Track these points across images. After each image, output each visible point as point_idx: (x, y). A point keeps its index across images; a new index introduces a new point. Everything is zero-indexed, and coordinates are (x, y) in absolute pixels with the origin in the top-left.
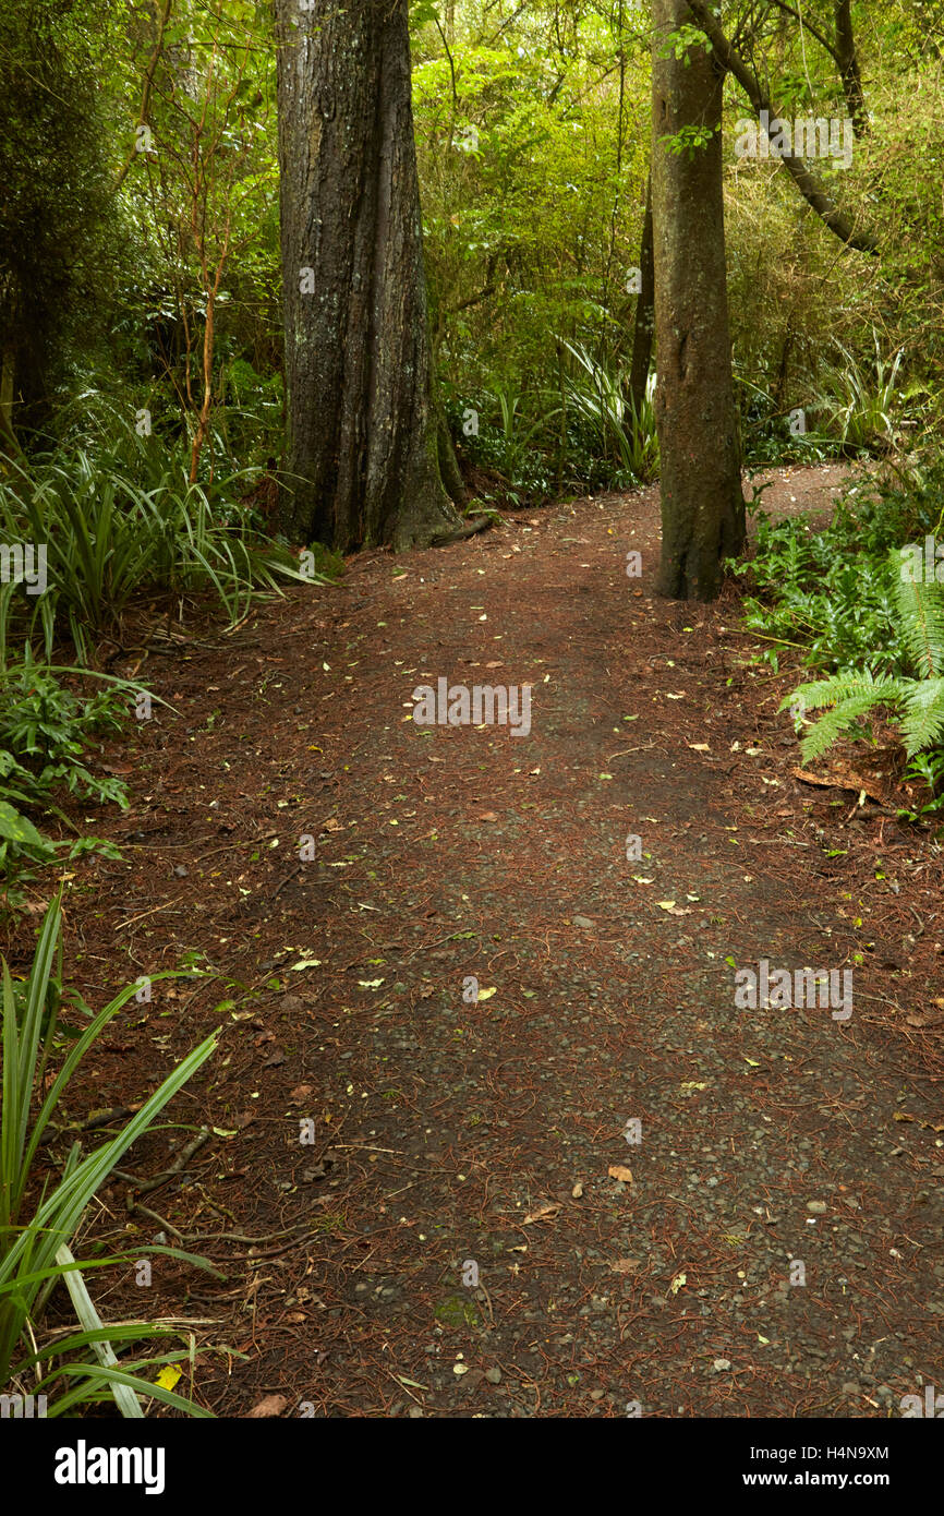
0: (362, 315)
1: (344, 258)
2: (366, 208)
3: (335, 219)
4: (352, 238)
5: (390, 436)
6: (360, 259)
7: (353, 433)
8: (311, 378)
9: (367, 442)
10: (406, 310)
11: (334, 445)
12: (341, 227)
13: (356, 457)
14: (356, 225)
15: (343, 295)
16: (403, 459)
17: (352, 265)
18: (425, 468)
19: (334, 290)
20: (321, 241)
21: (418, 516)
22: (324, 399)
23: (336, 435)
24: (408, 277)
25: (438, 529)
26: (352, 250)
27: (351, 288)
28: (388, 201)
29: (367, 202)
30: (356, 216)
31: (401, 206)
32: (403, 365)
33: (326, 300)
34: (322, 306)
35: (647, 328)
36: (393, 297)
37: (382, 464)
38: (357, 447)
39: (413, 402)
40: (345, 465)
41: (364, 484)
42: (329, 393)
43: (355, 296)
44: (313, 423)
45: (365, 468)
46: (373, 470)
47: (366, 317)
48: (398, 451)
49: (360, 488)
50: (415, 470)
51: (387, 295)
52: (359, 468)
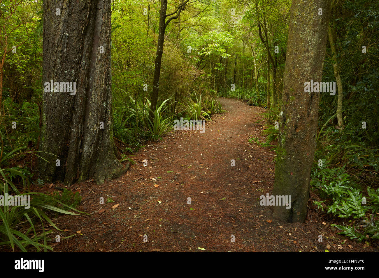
0: (85, 80)
1: (78, 53)
2: (90, 31)
3: (75, 34)
4: (83, 44)
5: (96, 134)
6: (85, 54)
7: (78, 133)
8: (59, 108)
9: (83, 136)
10: (105, 78)
11: (67, 138)
12: (78, 38)
13: (78, 143)
14: (84, 38)
15: (77, 70)
16: (100, 142)
17: (81, 57)
18: (109, 146)
19: (73, 68)
20: (67, 44)
21: (106, 166)
22: (65, 118)
23: (69, 134)
24: (107, 64)
25: (115, 171)
26: (82, 50)
27: (80, 67)
28: (100, 28)
29: (90, 28)
30: (85, 34)
31: (106, 31)
32: (103, 102)
33: (68, 72)
34: (66, 75)
35: (157, 87)
36: (100, 72)
37: (91, 146)
38: (79, 138)
39: (106, 118)
40: (72, 147)
41: (81, 154)
42: (67, 115)
43: (82, 71)
44: (57, 129)
45: (82, 146)
46: (86, 148)
47: (86, 80)
48: (98, 140)
49: (80, 155)
50: (105, 147)
51: (97, 71)
52: (79, 148)
